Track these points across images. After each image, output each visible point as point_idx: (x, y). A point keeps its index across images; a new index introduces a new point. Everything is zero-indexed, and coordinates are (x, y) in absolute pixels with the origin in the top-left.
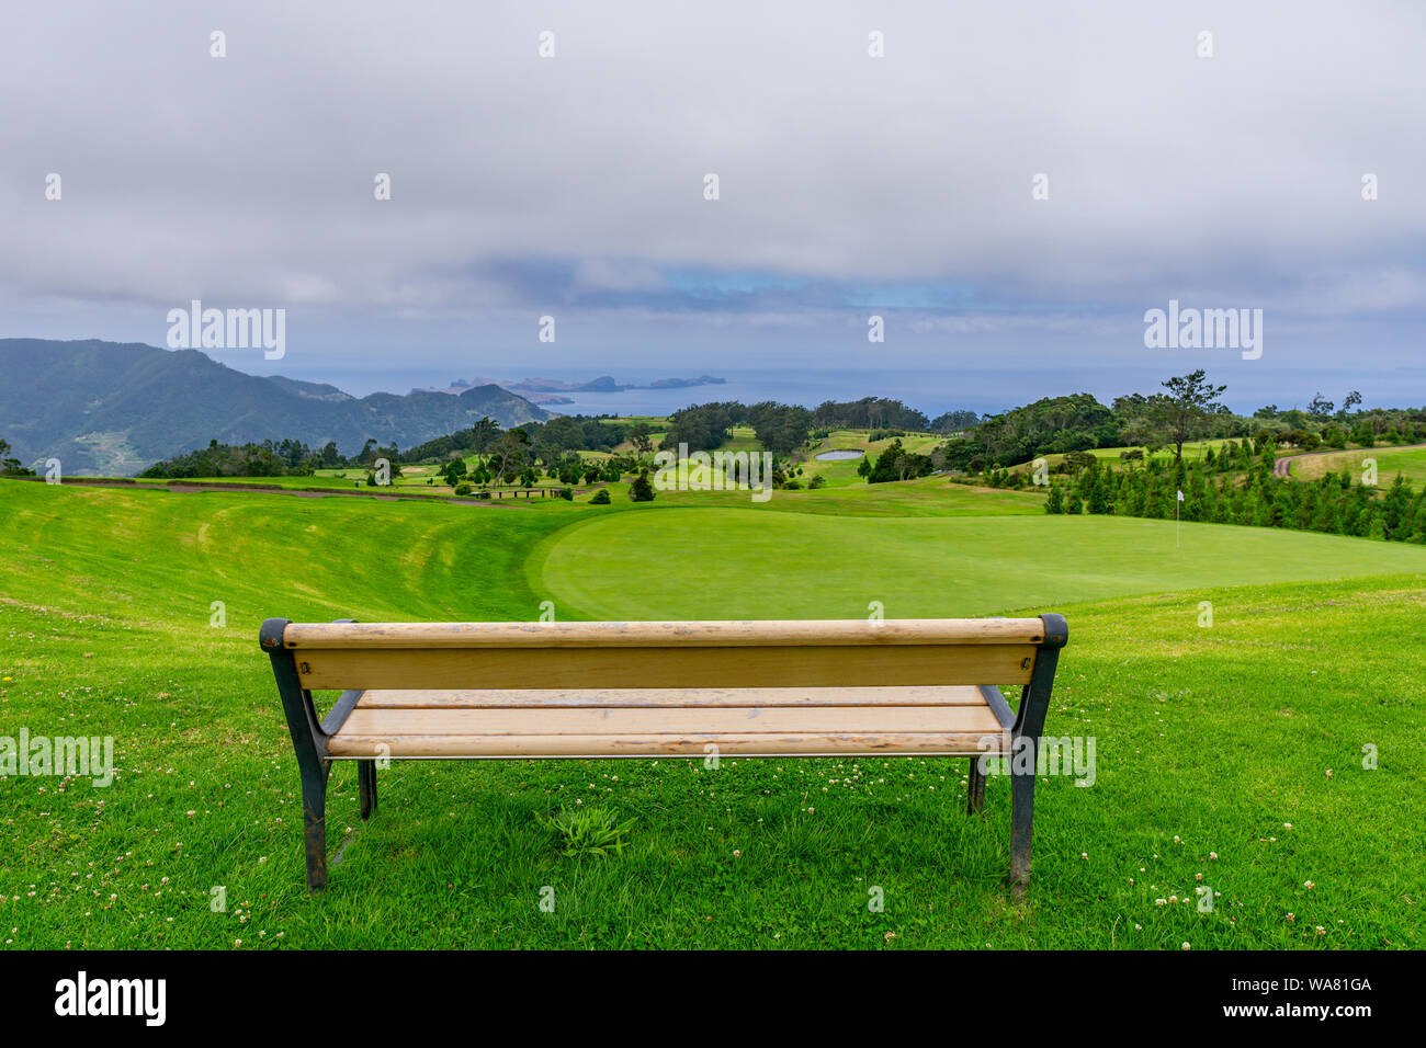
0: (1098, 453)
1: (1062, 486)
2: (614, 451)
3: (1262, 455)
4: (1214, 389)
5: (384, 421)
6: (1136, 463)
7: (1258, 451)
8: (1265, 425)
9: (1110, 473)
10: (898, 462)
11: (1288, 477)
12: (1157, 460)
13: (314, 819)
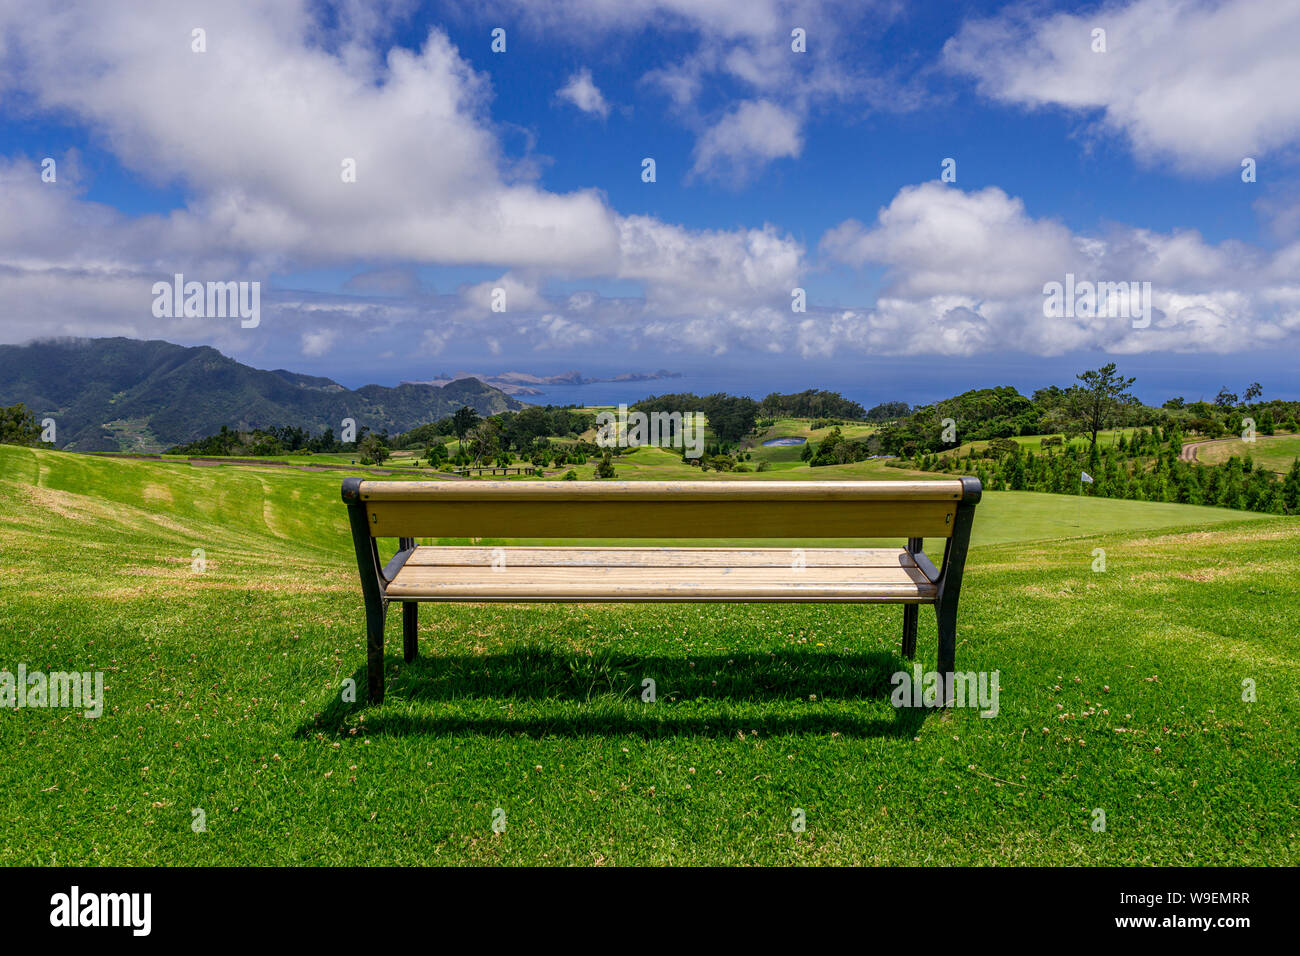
0: (1020, 440)
1: (987, 469)
2: (580, 437)
3: (1170, 441)
4: (1125, 381)
5: (374, 411)
6: (1055, 449)
7: (1166, 439)
8: (1173, 415)
9: (1031, 459)
10: (838, 447)
11: (1194, 462)
12: (1075, 446)
13: (376, 647)
